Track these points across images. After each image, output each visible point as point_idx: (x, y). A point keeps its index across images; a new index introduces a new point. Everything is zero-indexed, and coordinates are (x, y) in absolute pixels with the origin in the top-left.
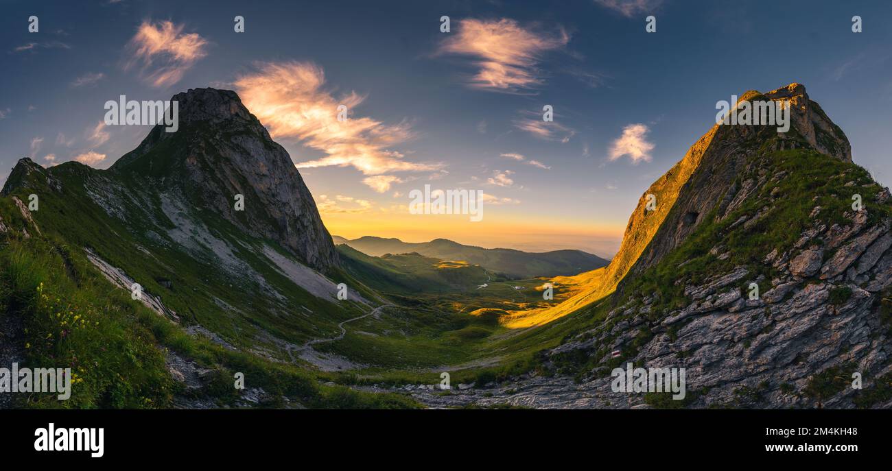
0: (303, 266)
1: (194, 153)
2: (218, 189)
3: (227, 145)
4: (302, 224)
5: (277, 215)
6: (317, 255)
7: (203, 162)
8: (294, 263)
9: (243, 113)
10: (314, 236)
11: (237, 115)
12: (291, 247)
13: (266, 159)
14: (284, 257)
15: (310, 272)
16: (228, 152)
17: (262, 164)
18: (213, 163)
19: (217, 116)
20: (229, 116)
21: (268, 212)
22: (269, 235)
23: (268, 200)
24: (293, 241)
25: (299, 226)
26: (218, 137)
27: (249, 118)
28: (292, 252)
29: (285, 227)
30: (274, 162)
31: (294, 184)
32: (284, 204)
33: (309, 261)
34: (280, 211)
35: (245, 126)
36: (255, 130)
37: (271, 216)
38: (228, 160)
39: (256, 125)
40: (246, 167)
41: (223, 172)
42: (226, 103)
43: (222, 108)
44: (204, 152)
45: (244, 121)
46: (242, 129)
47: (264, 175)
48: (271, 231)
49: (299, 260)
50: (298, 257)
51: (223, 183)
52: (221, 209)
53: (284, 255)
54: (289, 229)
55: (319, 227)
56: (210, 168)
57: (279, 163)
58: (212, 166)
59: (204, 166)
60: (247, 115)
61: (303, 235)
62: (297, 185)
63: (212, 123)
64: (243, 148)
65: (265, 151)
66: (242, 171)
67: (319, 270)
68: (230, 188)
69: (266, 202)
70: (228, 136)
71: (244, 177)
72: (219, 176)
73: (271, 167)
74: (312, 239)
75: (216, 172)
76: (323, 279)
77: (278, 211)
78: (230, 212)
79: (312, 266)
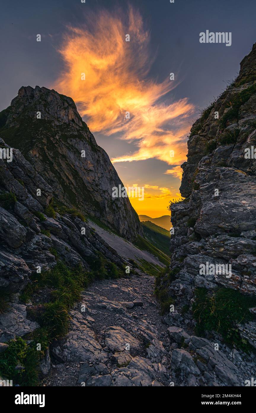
0: (116, 236)
1: (37, 147)
2: (55, 178)
3: (64, 144)
4: (117, 206)
5: (99, 199)
6: (127, 228)
7: (45, 156)
8: (110, 234)
9: (77, 120)
10: (125, 215)
11: (73, 121)
12: (109, 223)
13: (93, 158)
14: (103, 230)
15: (121, 240)
16: (63, 150)
17: (89, 162)
18: (53, 158)
19: (58, 119)
20: (67, 121)
21: (93, 197)
22: (93, 214)
23: (92, 188)
24: (110, 218)
25: (114, 207)
26: (57, 137)
27: (81, 125)
28: (109, 225)
29: (105, 207)
30: (98, 161)
31: (112, 177)
32: (104, 192)
33: (121, 232)
34: (102, 197)
35: (78, 131)
36: (85, 135)
37: (95, 200)
38: (64, 156)
39: (86, 131)
40: (77, 163)
41: (59, 165)
42: (65, 109)
43: (62, 113)
44: (45, 147)
45: (78, 127)
46: (76, 133)
47: (90, 170)
48: (94, 211)
49: (114, 232)
50: (113, 230)
51: (60, 174)
52: (57, 193)
53: (103, 228)
54: (107, 209)
55: (129, 208)
56: (49, 161)
57: (102, 162)
58: (51, 159)
59: (45, 159)
60: (81, 123)
61: (117, 214)
62: (114, 178)
63: (53, 124)
64: (76, 148)
65: (92, 152)
66: (74, 166)
67: (128, 239)
68: (65, 178)
69: (92, 190)
70: (65, 138)
71: (76, 171)
72: (57, 168)
73: (96, 164)
74: (123, 216)
75: (54, 165)
76: (131, 246)
77: (100, 197)
78: (64, 196)
79: (123, 236)
